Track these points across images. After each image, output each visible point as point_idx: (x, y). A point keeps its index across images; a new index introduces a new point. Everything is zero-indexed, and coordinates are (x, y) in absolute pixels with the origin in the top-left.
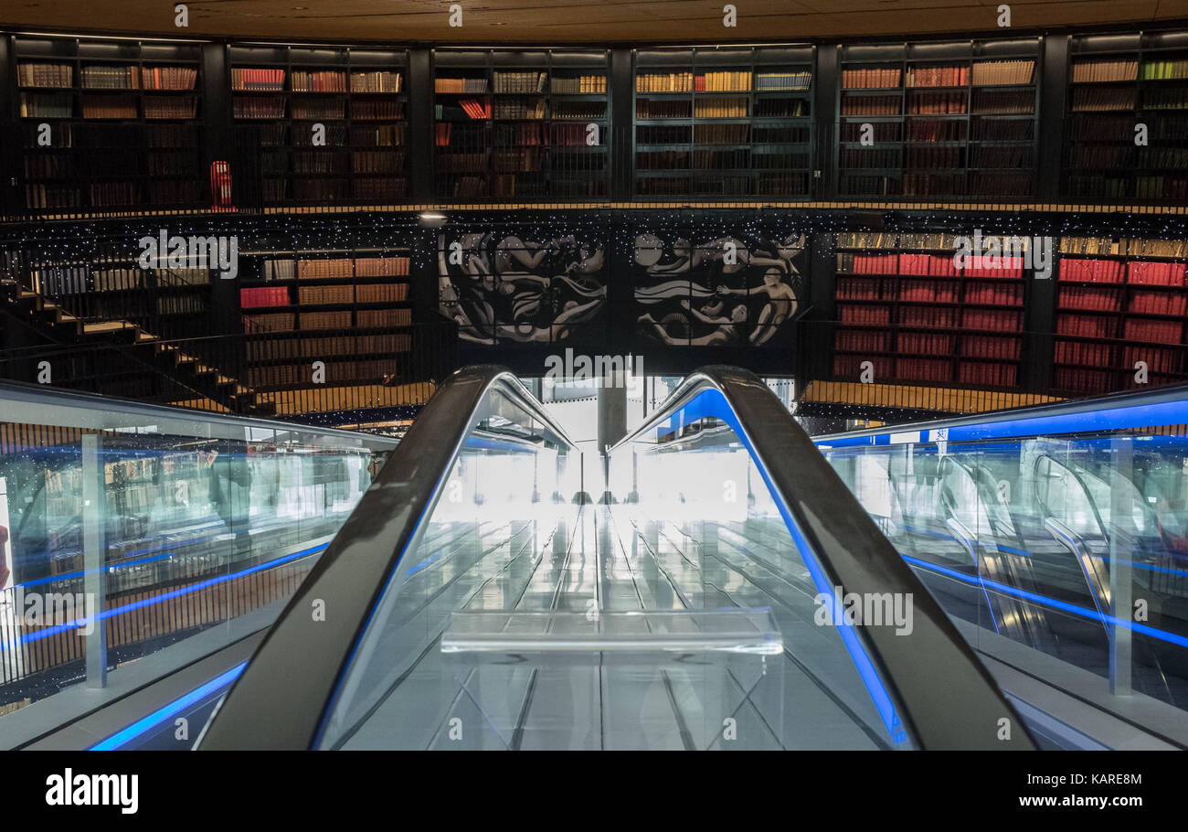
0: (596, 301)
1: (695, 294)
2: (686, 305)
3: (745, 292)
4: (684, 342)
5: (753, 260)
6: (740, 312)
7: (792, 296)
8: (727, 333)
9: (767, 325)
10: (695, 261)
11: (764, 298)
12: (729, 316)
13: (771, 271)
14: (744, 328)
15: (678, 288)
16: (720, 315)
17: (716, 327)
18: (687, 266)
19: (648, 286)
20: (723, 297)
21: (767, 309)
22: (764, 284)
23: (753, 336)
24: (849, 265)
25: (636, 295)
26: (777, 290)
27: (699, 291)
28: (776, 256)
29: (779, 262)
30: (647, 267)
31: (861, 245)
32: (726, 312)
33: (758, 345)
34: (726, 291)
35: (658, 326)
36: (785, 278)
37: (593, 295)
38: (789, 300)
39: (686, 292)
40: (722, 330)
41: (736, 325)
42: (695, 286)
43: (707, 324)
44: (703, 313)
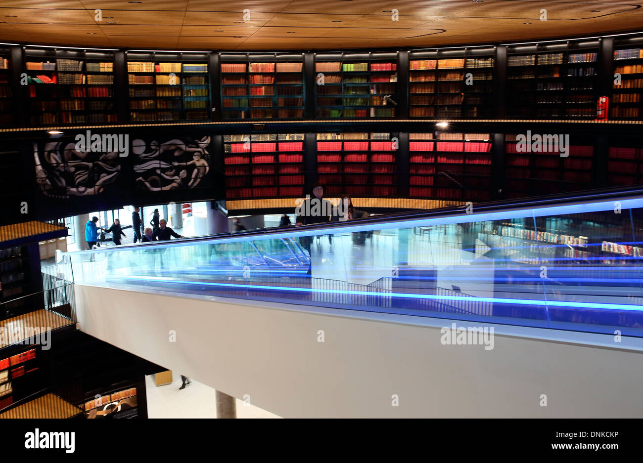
0: (115, 173)
1: (163, 166)
2: (158, 172)
3: (185, 164)
4: (158, 189)
5: (188, 149)
6: (183, 173)
7: (206, 164)
8: (178, 184)
9: (196, 178)
10: (161, 151)
11: (194, 166)
12: (178, 175)
13: (196, 154)
14: (186, 180)
15: (154, 164)
16: (174, 175)
17: (173, 181)
18: (157, 153)
19: (140, 164)
20: (175, 167)
21: (196, 171)
22: (193, 159)
23: (190, 184)
24: (230, 149)
25: (135, 169)
26: (200, 162)
27: (164, 165)
28: (198, 147)
29: (199, 149)
30: (139, 155)
31: (235, 141)
32: (177, 174)
33: (192, 188)
34: (176, 164)
35: (146, 183)
36: (203, 156)
37: (114, 170)
38: (204, 166)
39: (158, 166)
40: (175, 182)
41: (182, 180)
42: (162, 162)
43: (168, 180)
44: (167, 175)
